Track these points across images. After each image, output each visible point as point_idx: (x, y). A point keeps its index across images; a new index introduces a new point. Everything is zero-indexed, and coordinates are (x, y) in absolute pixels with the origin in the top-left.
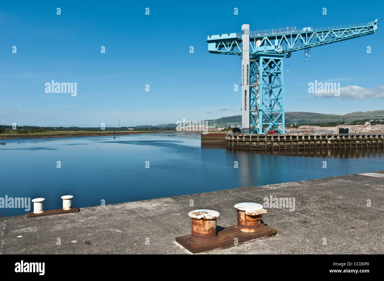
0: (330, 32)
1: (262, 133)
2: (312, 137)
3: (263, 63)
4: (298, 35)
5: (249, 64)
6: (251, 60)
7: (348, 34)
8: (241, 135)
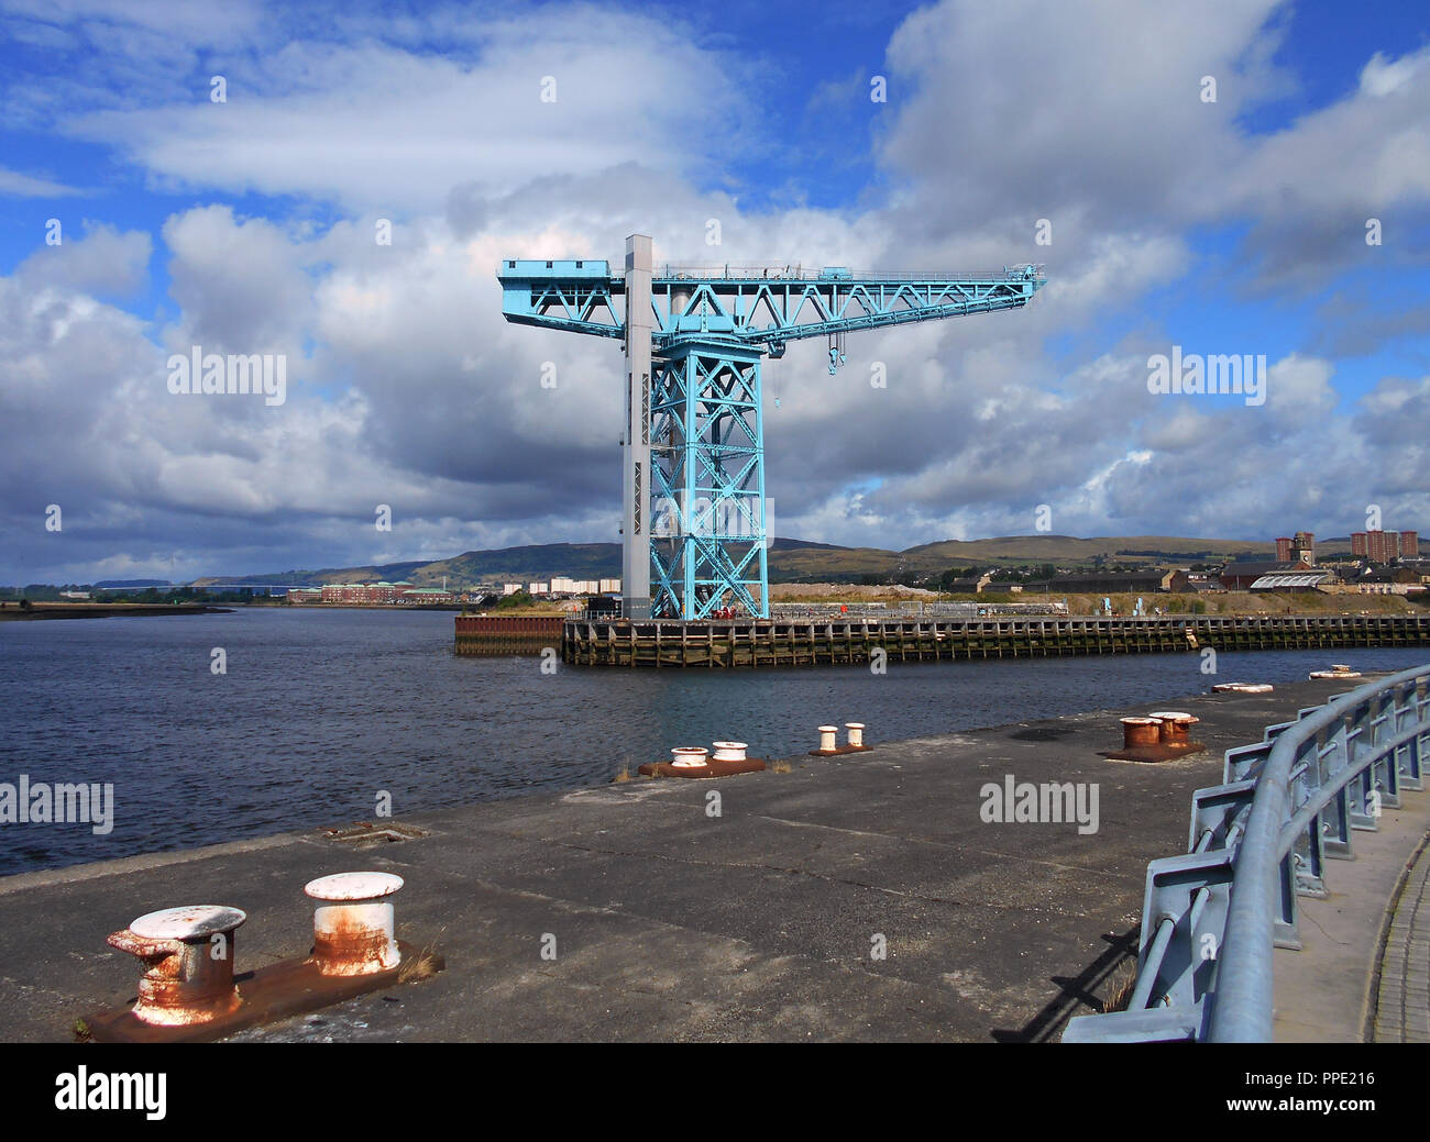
0: (905, 289)
1: (697, 617)
2: (857, 628)
3: (699, 373)
4: (809, 287)
5: (649, 371)
6: (656, 359)
7: (956, 302)
8: (622, 625)
